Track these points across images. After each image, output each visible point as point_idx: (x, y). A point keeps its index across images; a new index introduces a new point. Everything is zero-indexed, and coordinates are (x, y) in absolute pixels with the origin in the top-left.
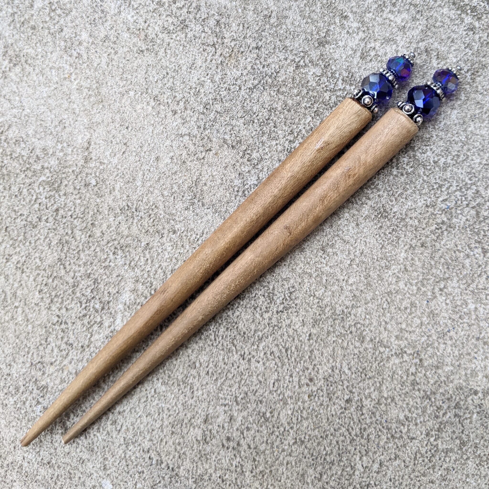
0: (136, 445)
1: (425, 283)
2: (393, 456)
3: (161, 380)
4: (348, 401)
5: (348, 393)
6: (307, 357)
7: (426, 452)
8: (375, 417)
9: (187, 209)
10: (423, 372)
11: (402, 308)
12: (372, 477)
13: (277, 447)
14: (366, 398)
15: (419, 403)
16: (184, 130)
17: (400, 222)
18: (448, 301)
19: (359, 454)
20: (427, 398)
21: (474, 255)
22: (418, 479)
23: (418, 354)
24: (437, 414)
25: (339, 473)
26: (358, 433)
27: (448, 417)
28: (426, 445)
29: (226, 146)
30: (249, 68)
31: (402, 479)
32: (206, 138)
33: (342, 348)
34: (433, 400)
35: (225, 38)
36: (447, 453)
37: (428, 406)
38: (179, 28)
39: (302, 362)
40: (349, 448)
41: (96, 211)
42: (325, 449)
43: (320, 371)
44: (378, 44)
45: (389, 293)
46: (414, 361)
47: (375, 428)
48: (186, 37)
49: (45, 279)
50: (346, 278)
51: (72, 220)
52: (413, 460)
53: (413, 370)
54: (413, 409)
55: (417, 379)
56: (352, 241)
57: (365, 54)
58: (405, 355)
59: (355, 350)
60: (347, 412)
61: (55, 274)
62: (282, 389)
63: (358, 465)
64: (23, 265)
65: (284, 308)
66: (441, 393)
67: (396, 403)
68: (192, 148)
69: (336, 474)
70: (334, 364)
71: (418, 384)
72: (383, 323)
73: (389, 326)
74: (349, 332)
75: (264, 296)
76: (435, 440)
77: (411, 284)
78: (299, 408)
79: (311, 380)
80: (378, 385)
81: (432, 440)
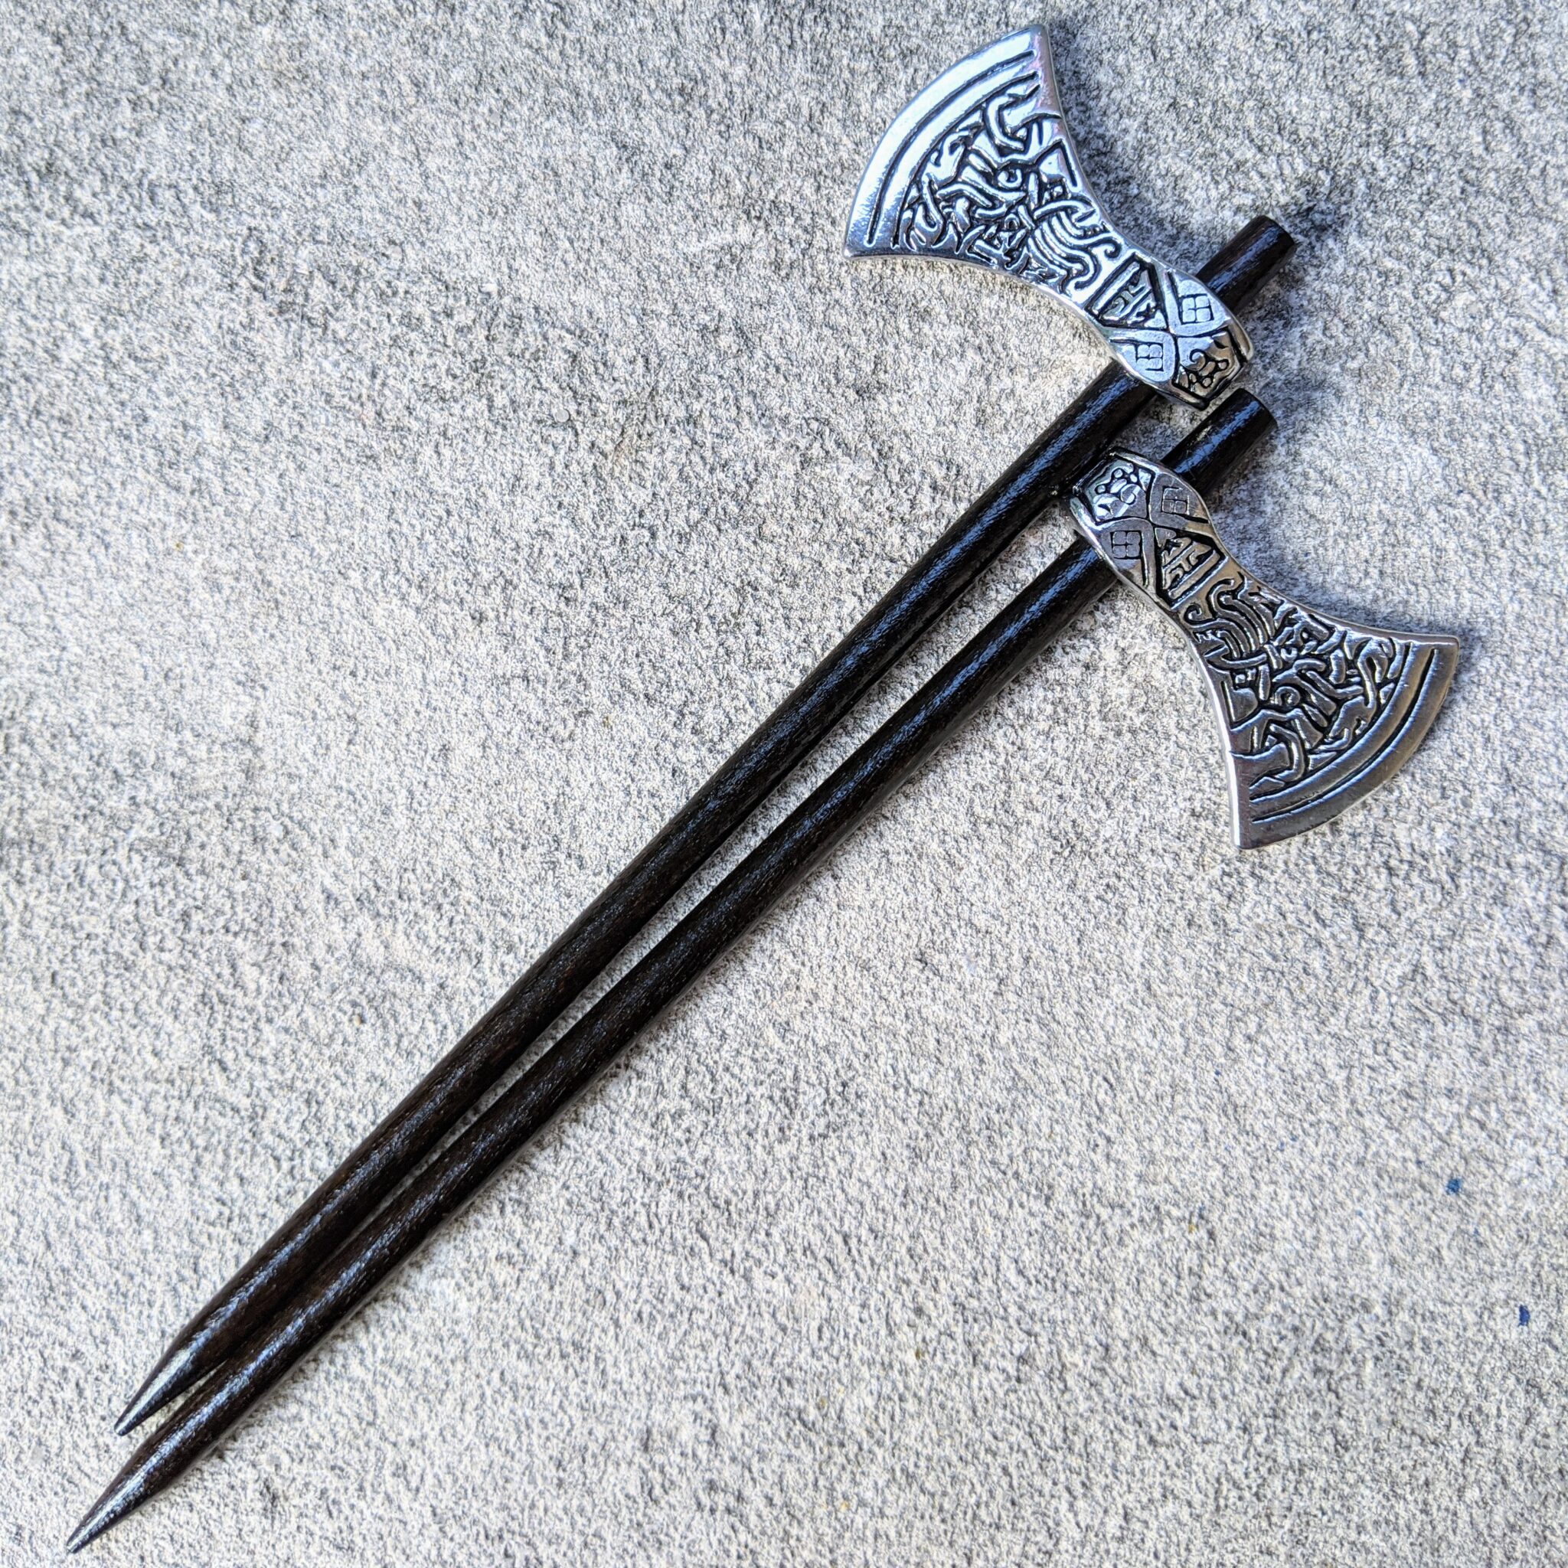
0: (466, 1522)
1: (1207, 1025)
2: (1157, 1494)
3: (514, 1348)
4: (1021, 1359)
5: (1023, 1336)
6: (904, 1251)
7: (1246, 1475)
8: (1100, 1394)
9: (539, 880)
10: (1221, 1261)
11: (1149, 1096)
12: (1107, 1552)
13: (846, 1498)
14: (1072, 1347)
15: (1215, 1346)
16: (509, 665)
17: (1125, 864)
18: (1271, 1069)
19: (1066, 1495)
20: (1236, 1332)
21: (1334, 936)
22: (1230, 1547)
23: (1201, 1217)
24: (1267, 1370)
25: (1017, 1550)
26: (1059, 1442)
27: (1296, 1375)
28: (1245, 1457)
29: (630, 697)
30: (674, 475)
31: (1188, 1550)
32: (573, 679)
33: (997, 1217)
34: (1253, 1334)
35: (599, 399)
36: (1301, 1472)
37: (1242, 1353)
38: (467, 385)
39: (891, 1265)
40: (1038, 1481)
41: (291, 908)
42: (973, 1490)
43: (942, 1285)
44: (1021, 380)
45: (1111, 1061)
46: (1192, 1238)
47: (1102, 1423)
48: (490, 408)
49: (175, 1103)
50: (991, 1029)
51: (230, 938)
52: (1212, 1496)
53: (1190, 1259)
54: (1201, 1364)
55: (1205, 1283)
56: (998, 929)
57: (989, 410)
58: (1167, 1221)
59: (1030, 1219)
60: (1023, 1387)
61: (197, 1090)
62: (844, 1343)
63: (1065, 1524)
64: (110, 1070)
65: (828, 1126)
66: (1274, 1315)
67: (1154, 1353)
68: (537, 713)
69: (1008, 1553)
70: (976, 1264)
71: (1209, 1296)
72: (1102, 1142)
73: (1117, 1151)
74: (1010, 1173)
75: (771, 1098)
76: (1267, 1440)
77: (1169, 1031)
78: (895, 1388)
79: (919, 1311)
80: (1102, 1308)
81: (1259, 1440)
